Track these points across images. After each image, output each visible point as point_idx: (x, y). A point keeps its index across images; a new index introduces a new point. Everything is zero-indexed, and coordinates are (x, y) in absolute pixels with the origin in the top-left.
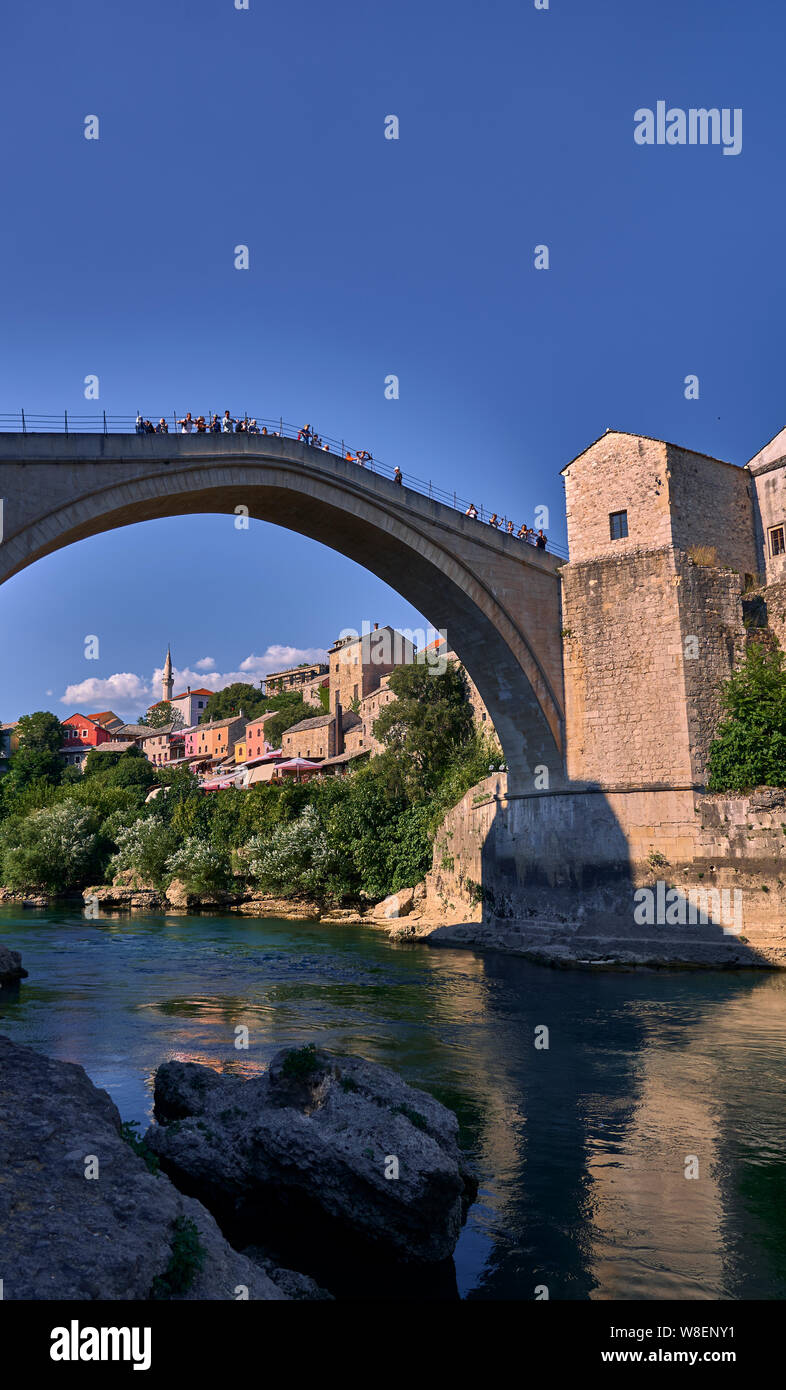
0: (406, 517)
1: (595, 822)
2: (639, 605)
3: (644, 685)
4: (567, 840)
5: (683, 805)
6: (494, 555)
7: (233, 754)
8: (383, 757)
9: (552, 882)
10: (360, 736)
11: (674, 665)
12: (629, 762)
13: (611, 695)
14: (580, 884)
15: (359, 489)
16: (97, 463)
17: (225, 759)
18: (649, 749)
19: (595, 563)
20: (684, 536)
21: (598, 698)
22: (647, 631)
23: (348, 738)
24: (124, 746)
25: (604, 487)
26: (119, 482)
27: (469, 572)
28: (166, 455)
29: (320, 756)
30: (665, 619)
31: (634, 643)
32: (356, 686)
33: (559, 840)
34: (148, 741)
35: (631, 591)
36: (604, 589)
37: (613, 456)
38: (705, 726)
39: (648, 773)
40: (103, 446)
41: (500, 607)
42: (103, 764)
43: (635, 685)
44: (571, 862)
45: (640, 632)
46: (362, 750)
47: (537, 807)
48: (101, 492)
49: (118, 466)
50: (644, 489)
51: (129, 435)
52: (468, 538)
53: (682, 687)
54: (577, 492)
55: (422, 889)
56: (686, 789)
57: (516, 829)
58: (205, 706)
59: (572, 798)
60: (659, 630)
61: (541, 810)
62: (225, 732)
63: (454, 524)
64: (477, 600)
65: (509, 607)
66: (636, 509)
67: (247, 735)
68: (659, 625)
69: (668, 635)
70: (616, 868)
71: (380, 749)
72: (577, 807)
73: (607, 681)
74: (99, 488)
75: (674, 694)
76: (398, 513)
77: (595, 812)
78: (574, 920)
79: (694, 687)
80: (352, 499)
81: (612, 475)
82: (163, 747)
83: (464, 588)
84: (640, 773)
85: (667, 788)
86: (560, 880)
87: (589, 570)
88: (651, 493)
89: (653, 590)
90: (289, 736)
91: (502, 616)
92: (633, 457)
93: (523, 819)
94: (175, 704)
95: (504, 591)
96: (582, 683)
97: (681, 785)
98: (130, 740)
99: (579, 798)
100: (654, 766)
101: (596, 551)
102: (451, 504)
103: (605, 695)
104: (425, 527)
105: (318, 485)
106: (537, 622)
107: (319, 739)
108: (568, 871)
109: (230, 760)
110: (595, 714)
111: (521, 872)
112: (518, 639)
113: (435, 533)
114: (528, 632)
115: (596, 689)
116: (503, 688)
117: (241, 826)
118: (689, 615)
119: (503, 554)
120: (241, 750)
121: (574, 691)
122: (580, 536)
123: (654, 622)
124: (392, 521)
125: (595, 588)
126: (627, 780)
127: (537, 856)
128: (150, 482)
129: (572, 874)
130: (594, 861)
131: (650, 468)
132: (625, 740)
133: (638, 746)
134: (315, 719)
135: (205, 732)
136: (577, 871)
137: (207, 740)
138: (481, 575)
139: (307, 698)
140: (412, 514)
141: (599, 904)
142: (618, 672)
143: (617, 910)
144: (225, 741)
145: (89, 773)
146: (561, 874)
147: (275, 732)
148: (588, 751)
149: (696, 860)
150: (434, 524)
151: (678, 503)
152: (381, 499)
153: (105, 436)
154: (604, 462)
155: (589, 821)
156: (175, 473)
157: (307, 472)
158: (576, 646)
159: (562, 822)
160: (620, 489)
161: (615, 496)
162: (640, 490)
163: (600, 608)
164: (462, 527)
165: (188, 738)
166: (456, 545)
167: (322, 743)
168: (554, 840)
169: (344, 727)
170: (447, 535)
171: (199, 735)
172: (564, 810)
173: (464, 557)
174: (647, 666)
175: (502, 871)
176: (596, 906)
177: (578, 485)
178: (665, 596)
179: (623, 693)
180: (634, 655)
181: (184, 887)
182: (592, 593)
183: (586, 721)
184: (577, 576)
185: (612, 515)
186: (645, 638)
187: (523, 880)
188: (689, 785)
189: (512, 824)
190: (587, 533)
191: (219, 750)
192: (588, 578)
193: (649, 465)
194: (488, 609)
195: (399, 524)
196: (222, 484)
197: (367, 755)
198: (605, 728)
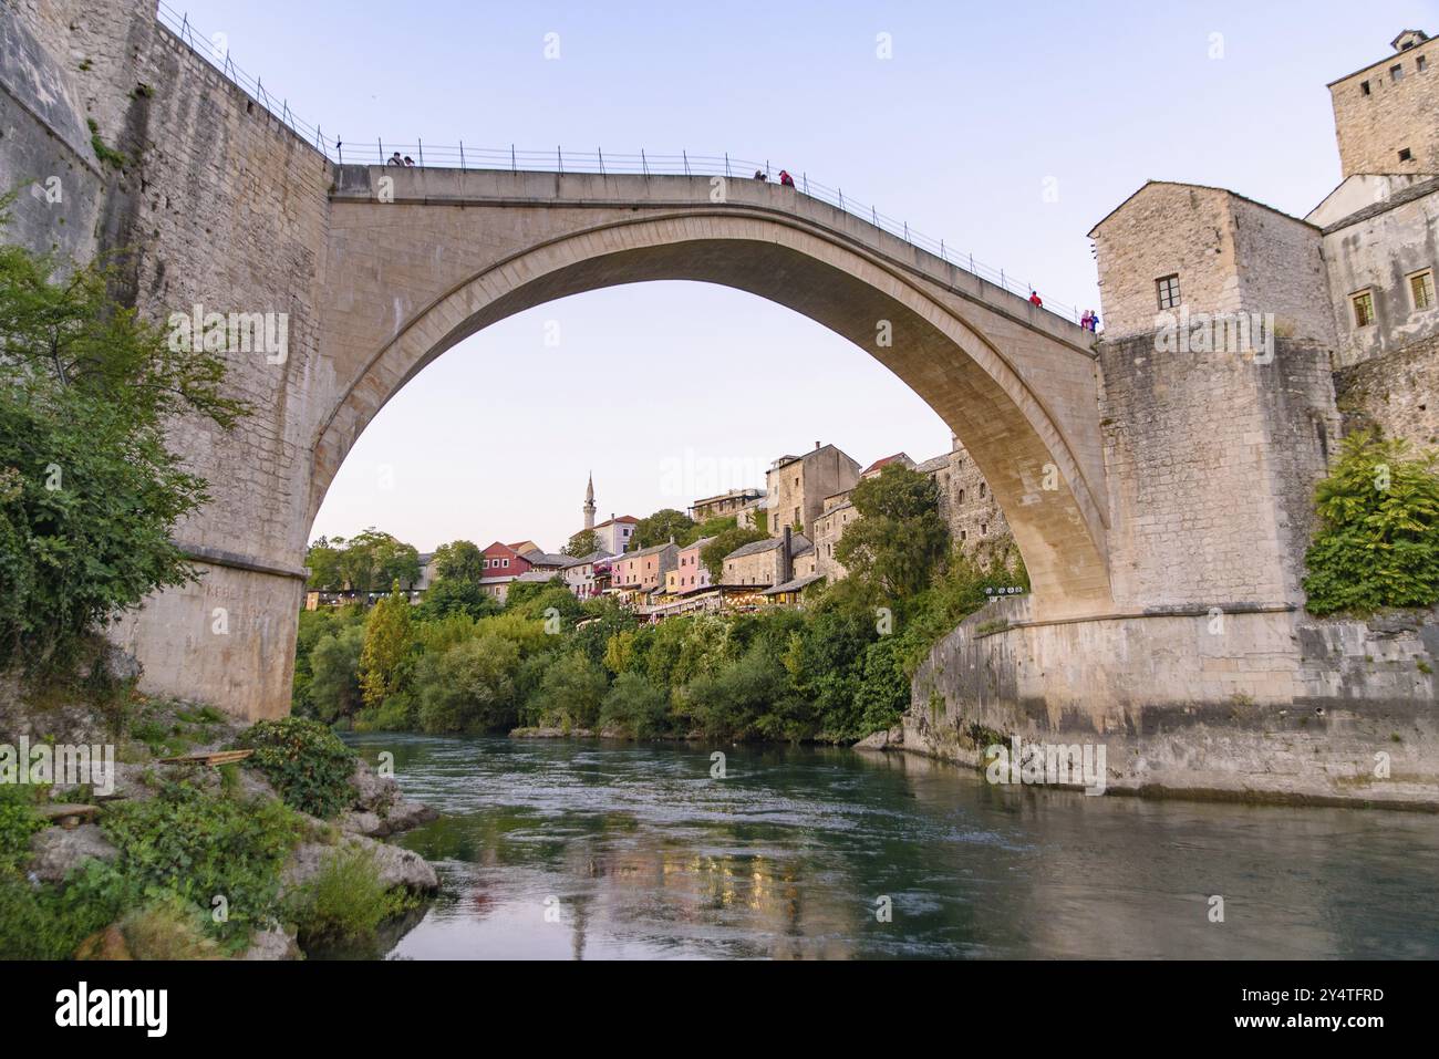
0: (915, 280)
1: (1155, 653)
2: (1203, 385)
3: (1213, 483)
4: (1120, 675)
5: (1276, 631)
6: (1019, 328)
7: (664, 583)
8: (846, 582)
9: (1100, 729)
10: (812, 560)
11: (1253, 458)
12: (1198, 578)
13: (1171, 496)
14: (1138, 730)
15: (862, 246)
16: (550, 206)
17: (656, 588)
18: (1224, 562)
19: (1141, 338)
20: (1254, 302)
21: (1153, 501)
22: (1214, 416)
23: (798, 563)
24: (547, 575)
25: (1146, 248)
26: (577, 230)
27: (991, 347)
28: (635, 199)
29: (767, 583)
30: (1238, 402)
31: (1198, 432)
32: (797, 509)
33: (1107, 675)
34: (571, 570)
35: (1191, 368)
36: (1155, 368)
37: (1157, 211)
38: (1298, 531)
39: (1225, 591)
40: (558, 187)
41: (1029, 391)
42: (525, 596)
43: (1202, 483)
44: (1126, 703)
45: (1206, 418)
46: (815, 576)
47: (1074, 635)
48: (555, 242)
49: (578, 211)
50: (1200, 247)
51: (589, 174)
52: (989, 308)
53: (1266, 484)
54: (1112, 256)
55: (898, 732)
56: (1278, 611)
57: (1046, 663)
58: (630, 534)
59: (1123, 623)
60: (1230, 414)
61: (1081, 639)
62: (655, 560)
63: (972, 291)
64: (1001, 382)
65: (1038, 391)
66: (1190, 272)
67: (680, 563)
68: (1231, 409)
69: (1242, 420)
70: (1187, 710)
71: (841, 572)
72: (1130, 633)
73: (1166, 479)
74: (554, 237)
75: (1255, 494)
76: (908, 276)
77: (1155, 640)
78: (1133, 775)
79: (1281, 484)
80: (852, 258)
81: (1157, 234)
82: (588, 577)
83: (986, 366)
84: (1213, 592)
85: (1252, 610)
86: (1111, 725)
87: (1134, 347)
88: (1210, 252)
89: (1220, 367)
90: (731, 562)
91: (1031, 400)
92: (1185, 211)
93: (1055, 651)
94: (599, 532)
95: (1033, 371)
96: (1131, 483)
97: (1271, 606)
98: (552, 570)
99: (1133, 624)
100: (1235, 581)
101: (1139, 324)
102: (967, 267)
103: (1162, 497)
104: (938, 293)
105: (814, 241)
106: (1072, 409)
107: (765, 565)
108: (1122, 715)
109: (660, 590)
110: (1150, 519)
111: (1055, 716)
112: (1051, 430)
113: (951, 301)
114: (1063, 420)
115: (1150, 489)
116: (1029, 490)
117: (683, 663)
118: (1270, 396)
119: (1030, 327)
120: (672, 579)
121: (1120, 493)
122: (1117, 308)
123: (1225, 405)
124: (900, 285)
125: (1143, 368)
126: (1198, 601)
127: (1076, 696)
128: (615, 232)
129: (1128, 719)
130: (1156, 702)
131: (1207, 222)
132: (1192, 551)
133: (1209, 558)
134: (759, 543)
135: (633, 560)
136: (1134, 714)
137: (635, 569)
138: (1005, 352)
139: (742, 523)
140: (924, 277)
141: (1166, 756)
142: (1178, 468)
143: (1190, 763)
144: (655, 569)
145: (509, 606)
146: (1112, 718)
147: (714, 558)
148: (1143, 565)
149: (1297, 700)
150: (950, 289)
151: (1245, 262)
152: (887, 259)
153: (560, 175)
154: (1146, 219)
155: (1147, 652)
156: (645, 221)
157: (800, 224)
158: (1121, 438)
159: (1112, 654)
160: (1168, 250)
161: (1162, 258)
162: (1195, 248)
163: (1151, 391)
164: (982, 293)
165: (614, 567)
166: (974, 314)
167: (768, 569)
168: (1101, 676)
169: (793, 551)
170: (966, 304)
171: (627, 563)
172: (1113, 638)
173: (984, 330)
174: (1217, 460)
175: (1028, 713)
176: (1161, 758)
177: (1112, 247)
178: (1236, 374)
179: (1185, 493)
180: (1200, 447)
181: (620, 728)
182: (1139, 373)
183: (1138, 529)
184: (1119, 353)
185: (1158, 281)
186: (1213, 426)
187: (1058, 725)
188: (1283, 606)
189: (1040, 655)
190: (1126, 304)
191: (649, 580)
192: (1134, 354)
193: (1205, 219)
194: (1015, 392)
195: (909, 289)
196: (700, 237)
197: (822, 580)
198: (1165, 537)
